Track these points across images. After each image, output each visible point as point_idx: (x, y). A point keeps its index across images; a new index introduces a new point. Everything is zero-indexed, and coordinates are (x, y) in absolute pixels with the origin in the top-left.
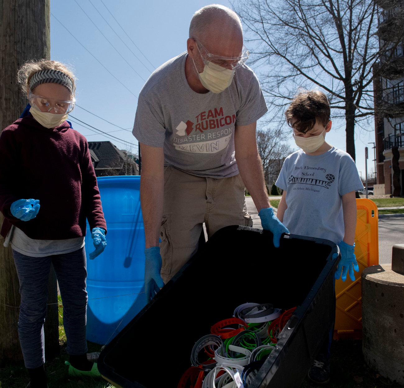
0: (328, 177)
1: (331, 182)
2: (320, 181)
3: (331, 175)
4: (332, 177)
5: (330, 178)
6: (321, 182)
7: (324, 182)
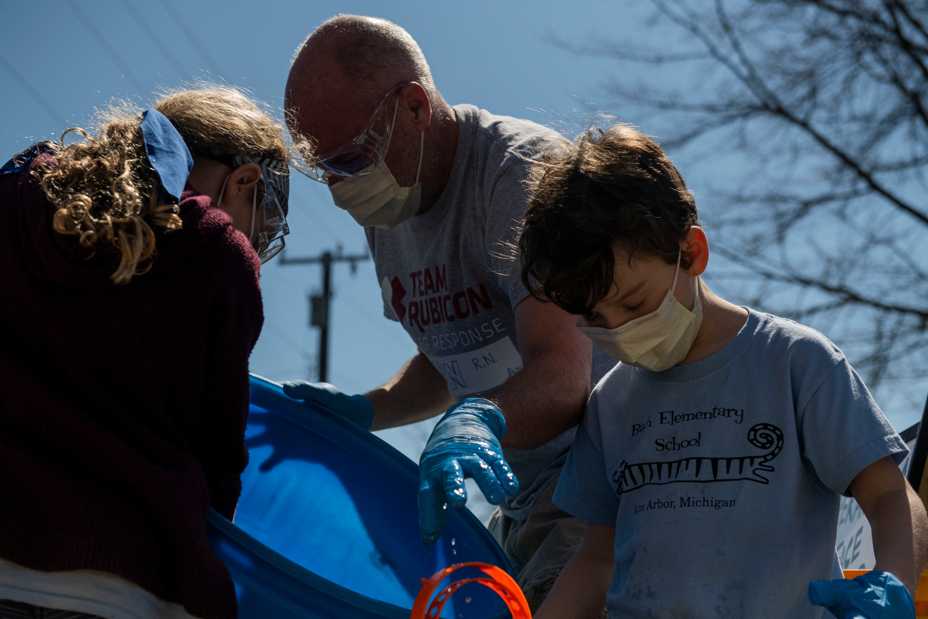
0: (755, 439)
1: (774, 455)
2: (729, 460)
3: (765, 426)
4: (774, 431)
5: (764, 441)
6: (735, 464)
7: (747, 462)
